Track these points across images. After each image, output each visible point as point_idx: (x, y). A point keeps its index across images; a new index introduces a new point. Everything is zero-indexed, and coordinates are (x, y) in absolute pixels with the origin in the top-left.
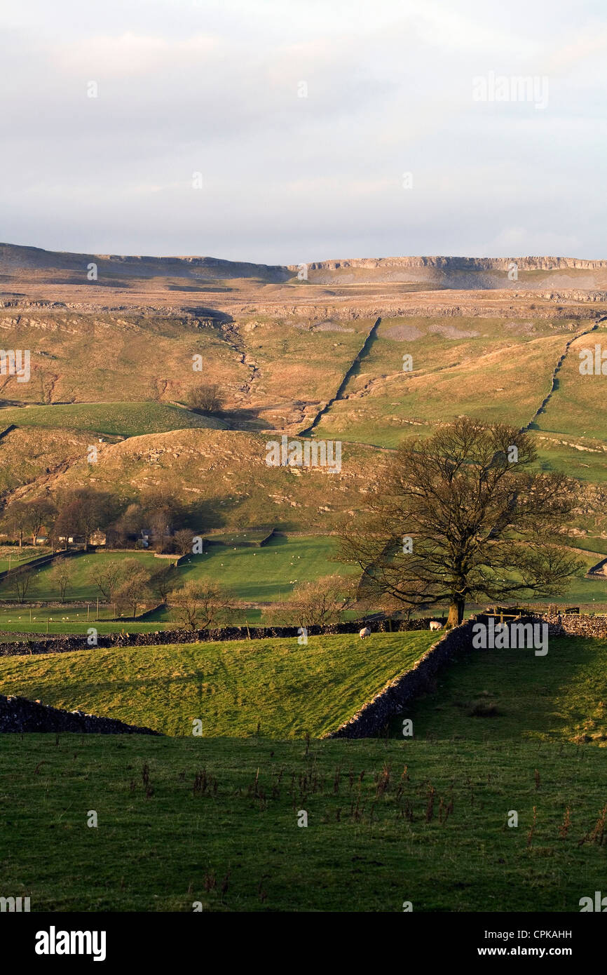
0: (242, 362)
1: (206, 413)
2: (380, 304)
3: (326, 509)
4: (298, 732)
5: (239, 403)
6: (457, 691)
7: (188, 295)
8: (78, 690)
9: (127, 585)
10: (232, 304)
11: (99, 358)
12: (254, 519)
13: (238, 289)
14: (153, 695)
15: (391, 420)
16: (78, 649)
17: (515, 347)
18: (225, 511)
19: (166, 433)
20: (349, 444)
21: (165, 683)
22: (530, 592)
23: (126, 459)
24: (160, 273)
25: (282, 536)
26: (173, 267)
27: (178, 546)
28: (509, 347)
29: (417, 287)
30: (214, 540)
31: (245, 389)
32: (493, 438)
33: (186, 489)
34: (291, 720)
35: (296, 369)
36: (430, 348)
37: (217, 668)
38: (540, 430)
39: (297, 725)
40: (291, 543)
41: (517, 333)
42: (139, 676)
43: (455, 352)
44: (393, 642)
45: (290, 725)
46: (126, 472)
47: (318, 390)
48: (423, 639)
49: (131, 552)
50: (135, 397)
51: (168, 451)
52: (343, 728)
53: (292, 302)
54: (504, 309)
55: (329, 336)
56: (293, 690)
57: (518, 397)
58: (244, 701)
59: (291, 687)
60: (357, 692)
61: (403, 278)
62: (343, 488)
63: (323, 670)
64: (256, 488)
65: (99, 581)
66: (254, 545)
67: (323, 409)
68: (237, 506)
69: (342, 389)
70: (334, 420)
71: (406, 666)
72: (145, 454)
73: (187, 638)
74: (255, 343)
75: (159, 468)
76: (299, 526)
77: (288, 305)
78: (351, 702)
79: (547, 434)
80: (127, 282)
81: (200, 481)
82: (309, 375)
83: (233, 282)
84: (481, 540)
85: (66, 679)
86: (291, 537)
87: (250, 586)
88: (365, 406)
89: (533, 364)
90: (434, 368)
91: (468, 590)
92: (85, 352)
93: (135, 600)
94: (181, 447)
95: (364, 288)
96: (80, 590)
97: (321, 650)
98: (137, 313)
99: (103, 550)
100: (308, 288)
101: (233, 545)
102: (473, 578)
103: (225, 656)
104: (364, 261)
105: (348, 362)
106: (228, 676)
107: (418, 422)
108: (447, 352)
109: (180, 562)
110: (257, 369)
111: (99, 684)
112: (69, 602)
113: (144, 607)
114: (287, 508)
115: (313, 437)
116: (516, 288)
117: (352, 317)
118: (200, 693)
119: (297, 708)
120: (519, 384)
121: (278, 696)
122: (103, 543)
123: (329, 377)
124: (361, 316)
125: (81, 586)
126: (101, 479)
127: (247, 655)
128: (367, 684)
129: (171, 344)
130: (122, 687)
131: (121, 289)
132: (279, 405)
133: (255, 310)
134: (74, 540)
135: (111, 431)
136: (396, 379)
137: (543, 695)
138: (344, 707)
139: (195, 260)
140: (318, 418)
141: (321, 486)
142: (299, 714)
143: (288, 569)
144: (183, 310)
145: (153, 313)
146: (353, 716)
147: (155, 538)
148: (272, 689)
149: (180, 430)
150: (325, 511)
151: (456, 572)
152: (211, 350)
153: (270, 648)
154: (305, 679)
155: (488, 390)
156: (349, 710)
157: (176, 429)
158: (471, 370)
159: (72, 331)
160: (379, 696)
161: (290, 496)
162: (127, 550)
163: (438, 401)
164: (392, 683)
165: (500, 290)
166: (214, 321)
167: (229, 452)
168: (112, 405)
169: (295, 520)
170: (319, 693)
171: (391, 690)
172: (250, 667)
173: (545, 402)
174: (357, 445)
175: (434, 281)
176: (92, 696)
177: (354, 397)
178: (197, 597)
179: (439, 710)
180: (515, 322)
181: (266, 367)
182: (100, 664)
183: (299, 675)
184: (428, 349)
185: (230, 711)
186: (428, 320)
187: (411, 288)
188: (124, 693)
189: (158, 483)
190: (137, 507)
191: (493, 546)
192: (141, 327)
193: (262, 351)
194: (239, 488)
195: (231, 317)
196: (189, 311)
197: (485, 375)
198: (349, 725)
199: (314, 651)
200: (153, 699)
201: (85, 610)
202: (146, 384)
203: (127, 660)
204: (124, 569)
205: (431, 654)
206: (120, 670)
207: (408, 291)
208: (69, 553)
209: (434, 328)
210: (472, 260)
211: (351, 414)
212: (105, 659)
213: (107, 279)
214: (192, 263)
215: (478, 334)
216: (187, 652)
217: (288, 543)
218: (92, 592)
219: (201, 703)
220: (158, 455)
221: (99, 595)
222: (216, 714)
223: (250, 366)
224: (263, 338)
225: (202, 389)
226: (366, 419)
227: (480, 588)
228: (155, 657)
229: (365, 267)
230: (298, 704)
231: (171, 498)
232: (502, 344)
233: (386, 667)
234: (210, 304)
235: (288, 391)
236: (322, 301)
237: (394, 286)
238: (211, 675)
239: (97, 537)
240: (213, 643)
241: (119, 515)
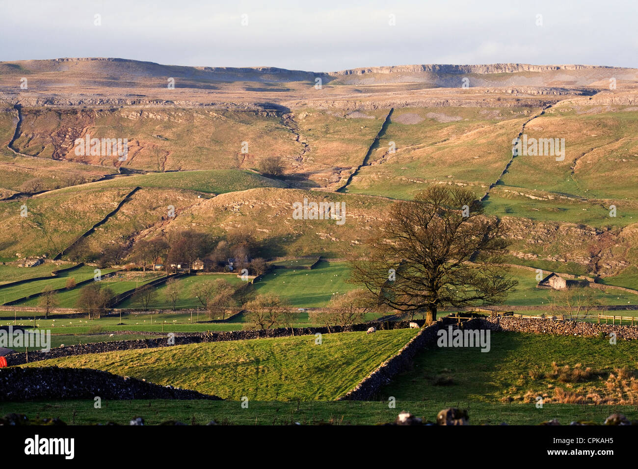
0: (297, 140)
1: (272, 177)
2: (392, 98)
3: (356, 242)
4: (321, 397)
5: (295, 169)
6: (427, 369)
7: (259, 94)
8: (177, 371)
9: (218, 297)
10: (290, 100)
11: (197, 139)
12: (306, 250)
13: (294, 90)
14: (226, 374)
15: (401, 180)
16: (178, 344)
17: (487, 128)
18: (286, 245)
19: (244, 191)
20: (371, 197)
21: (234, 366)
22: (481, 301)
23: (217, 209)
24: (239, 79)
25: (326, 261)
26: (248, 74)
27: (253, 269)
28: (483, 127)
29: (419, 87)
30: (278, 265)
31: (299, 160)
32: (454, 199)
33: (259, 230)
34: (316, 390)
35: (335, 145)
36: (428, 129)
37: (269, 355)
38: (505, 185)
39: (320, 393)
40: (332, 266)
41: (488, 117)
42: (217, 362)
43: (445, 131)
44: (387, 337)
45: (315, 393)
46: (217, 219)
47: (350, 159)
48: (407, 335)
49: (221, 274)
50: (223, 166)
51: (246, 203)
52: (349, 394)
53: (331, 98)
54: (479, 101)
55: (358, 122)
56: (319, 370)
57: (490, 163)
58: (286, 377)
59: (317, 367)
60: (361, 370)
61: (409, 80)
62: (368, 228)
63: (339, 356)
64: (307, 229)
65: (199, 295)
66: (306, 268)
67: (354, 172)
68: (294, 241)
69: (367, 158)
70: (362, 180)
71: (395, 353)
72: (230, 206)
73: (252, 335)
74: (305, 127)
75: (240, 215)
76: (338, 254)
77: (329, 100)
78: (356, 377)
79: (509, 188)
80: (216, 85)
81: (268, 224)
82: (343, 149)
83: (290, 85)
84: (446, 267)
85: (169, 364)
86: (332, 262)
87: (304, 297)
88: (383, 170)
89: (500, 139)
90: (431, 143)
91: (438, 301)
92: (188, 135)
93: (224, 308)
94: (255, 201)
95: (382, 87)
96: (186, 301)
97: (339, 343)
98: (223, 108)
99: (201, 273)
100: (342, 88)
101: (292, 268)
102: (442, 292)
103: (275, 348)
104: (382, 68)
105: (371, 140)
106: (276, 361)
107: (420, 181)
108: (440, 131)
109: (255, 280)
110: (308, 145)
111: (190, 368)
112: (178, 309)
113: (230, 312)
114: (329, 242)
115: (347, 192)
116: (488, 86)
117: (373, 108)
118: (257, 373)
119: (321, 381)
120: (490, 153)
121: (309, 374)
122: (202, 268)
123: (357, 150)
124: (380, 107)
125: (187, 298)
126: (199, 223)
127: (289, 346)
128: (368, 365)
129: (247, 129)
130: (206, 369)
131: (212, 91)
132: (322, 170)
133: (306, 104)
134: (182, 267)
135: (207, 191)
136: (404, 151)
137: (484, 371)
138: (352, 380)
139: (264, 69)
140: (350, 179)
141: (353, 227)
142: (321, 385)
143: (330, 285)
144: (255, 104)
145: (234, 107)
146: (357, 387)
147: (238, 264)
148: (305, 369)
149: (255, 189)
150: (355, 244)
151: (430, 289)
152: (276, 132)
153: (305, 342)
154: (327, 362)
155: (469, 157)
156: (355, 382)
157: (251, 188)
158: (456, 144)
159: (178, 120)
160: (374, 373)
161: (331, 234)
162: (218, 273)
163: (434, 165)
164: (383, 365)
165: (476, 88)
166: (277, 113)
167: (289, 204)
168: (207, 172)
169: (334, 250)
170: (336, 371)
171: (382, 369)
172: (290, 355)
173: (508, 165)
174: (377, 197)
175: (431, 82)
176: (186, 375)
177: (376, 164)
178: (264, 305)
179: (413, 381)
180: (487, 110)
181: (314, 144)
182: (192, 354)
183: (323, 360)
184: (426, 130)
185: (277, 384)
186: (426, 109)
187: (415, 86)
188: (207, 373)
189: (239, 226)
190: (225, 243)
191: (455, 271)
192: (227, 117)
193: (311, 133)
194: (295, 228)
195: (289, 110)
196: (260, 106)
197: (466, 147)
198: (353, 392)
199: (334, 344)
200: (226, 377)
201: (189, 315)
202: (230, 157)
203: (210, 351)
204: (216, 286)
205: (410, 345)
206: (205, 358)
207: (413, 89)
208: (178, 276)
209: (431, 115)
210: (457, 66)
211: (373, 176)
212: (195, 350)
213: (202, 84)
214: (261, 71)
215: (461, 118)
216: (250, 345)
217: (329, 267)
218: (194, 302)
219: (258, 379)
220: (239, 206)
221: (200, 304)
222: (267, 386)
223: (303, 143)
224: (311, 124)
225: (269, 160)
226: (384, 179)
227: (447, 299)
228: (229, 349)
229: (382, 72)
230: (321, 379)
231: (249, 236)
232: (478, 125)
233: (381, 354)
234: (274, 100)
235: (329, 160)
236: (352, 97)
237: (402, 86)
238: (265, 360)
239: (197, 264)
240: (268, 339)
241: (212, 249)
